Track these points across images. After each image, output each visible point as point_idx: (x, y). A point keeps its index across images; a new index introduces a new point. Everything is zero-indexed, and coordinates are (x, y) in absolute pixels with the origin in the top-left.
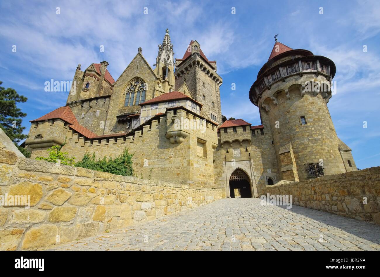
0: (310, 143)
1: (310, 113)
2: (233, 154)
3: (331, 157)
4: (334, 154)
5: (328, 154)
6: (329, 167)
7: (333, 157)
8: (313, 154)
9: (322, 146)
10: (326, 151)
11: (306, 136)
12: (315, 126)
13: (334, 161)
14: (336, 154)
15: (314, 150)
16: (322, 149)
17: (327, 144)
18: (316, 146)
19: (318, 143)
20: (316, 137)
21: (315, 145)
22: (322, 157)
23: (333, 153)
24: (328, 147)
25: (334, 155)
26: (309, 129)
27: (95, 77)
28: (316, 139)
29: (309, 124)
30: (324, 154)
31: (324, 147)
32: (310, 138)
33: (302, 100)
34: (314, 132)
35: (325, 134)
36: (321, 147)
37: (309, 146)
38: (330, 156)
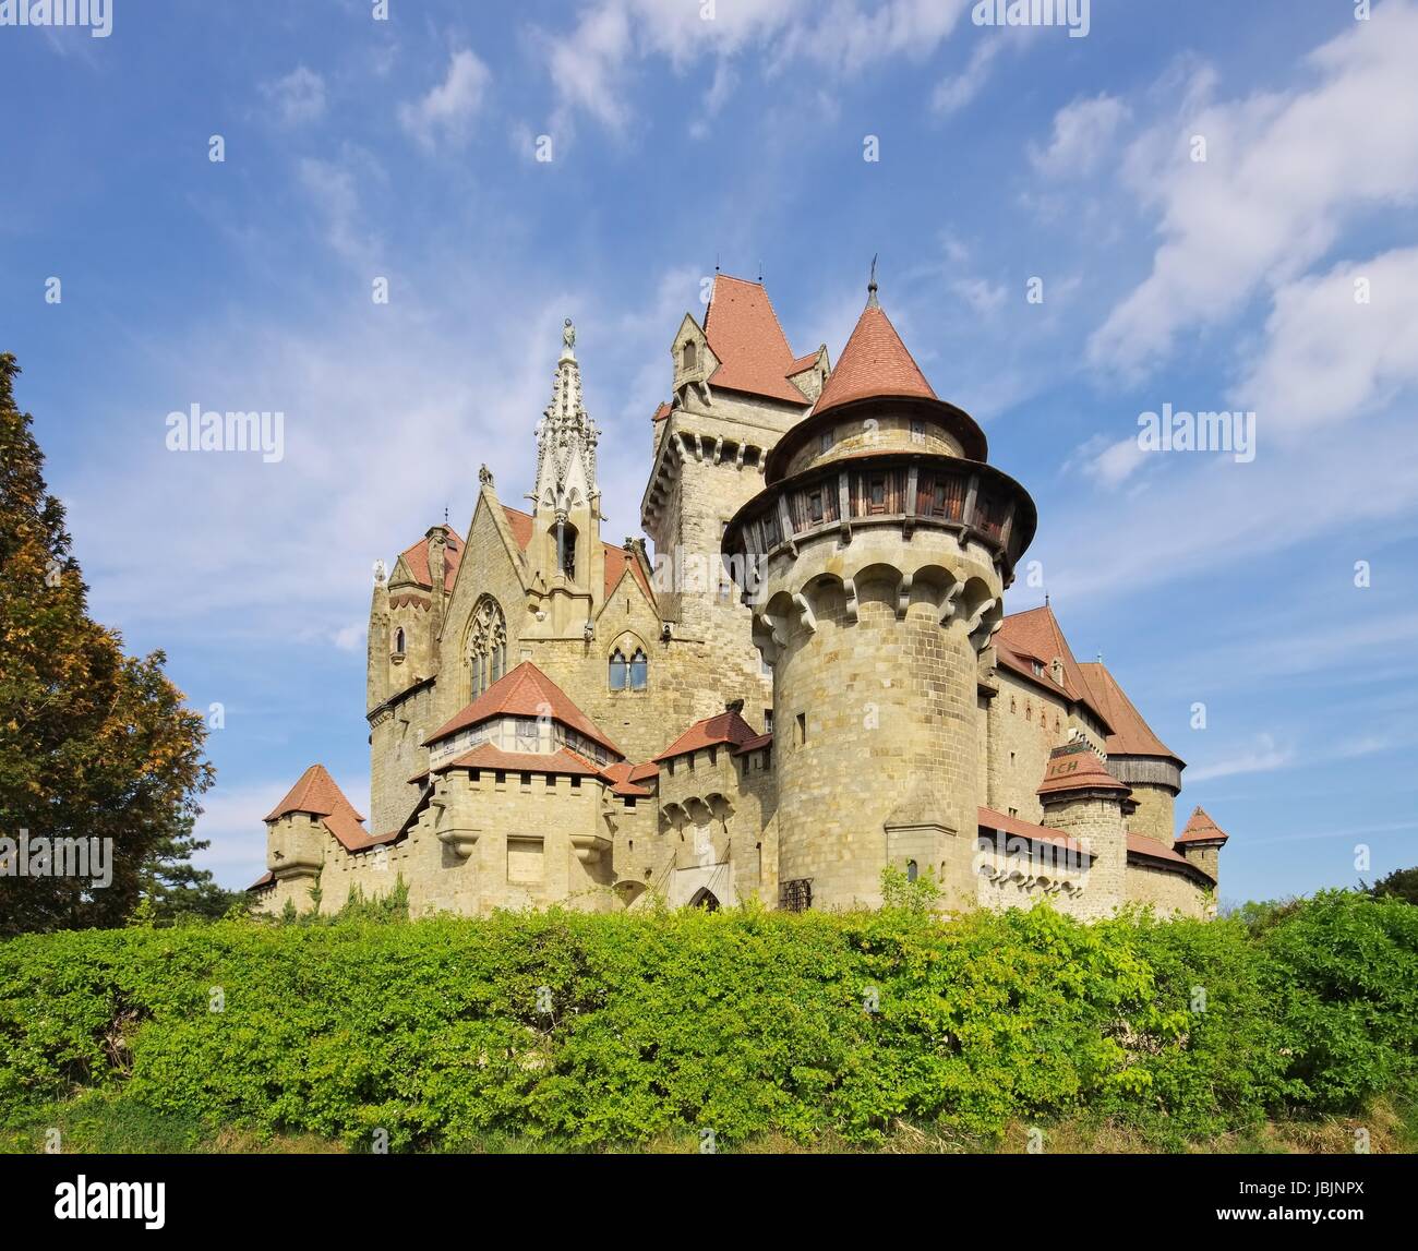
0: (801, 813)
1: (819, 702)
2: (693, 843)
3: (842, 858)
4: (855, 846)
5: (835, 849)
6: (827, 890)
7: (847, 856)
8: (802, 851)
9: (824, 822)
10: (832, 839)
11: (797, 790)
12: (821, 750)
13: (847, 870)
14: (863, 847)
15: (805, 836)
16: (823, 834)
17: (843, 813)
18: (811, 822)
19: (818, 814)
20: (816, 792)
21: (810, 819)
22: (817, 860)
23: (853, 842)
24: (841, 826)
25: (852, 851)
26: (805, 764)
27: (415, 600)
28: (815, 798)
29: (808, 744)
30: (825, 849)
31: (829, 825)
32: (804, 797)
33: (809, 646)
34: (816, 775)
35: (848, 774)
36: (819, 827)
37: (798, 825)
38: (840, 852)
